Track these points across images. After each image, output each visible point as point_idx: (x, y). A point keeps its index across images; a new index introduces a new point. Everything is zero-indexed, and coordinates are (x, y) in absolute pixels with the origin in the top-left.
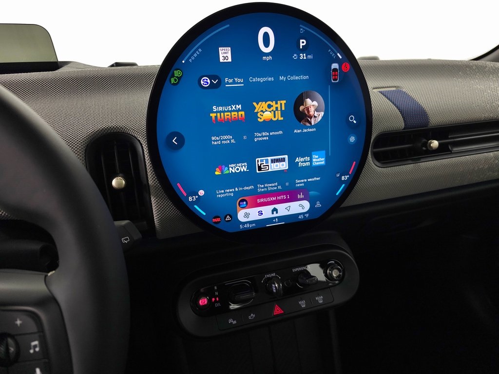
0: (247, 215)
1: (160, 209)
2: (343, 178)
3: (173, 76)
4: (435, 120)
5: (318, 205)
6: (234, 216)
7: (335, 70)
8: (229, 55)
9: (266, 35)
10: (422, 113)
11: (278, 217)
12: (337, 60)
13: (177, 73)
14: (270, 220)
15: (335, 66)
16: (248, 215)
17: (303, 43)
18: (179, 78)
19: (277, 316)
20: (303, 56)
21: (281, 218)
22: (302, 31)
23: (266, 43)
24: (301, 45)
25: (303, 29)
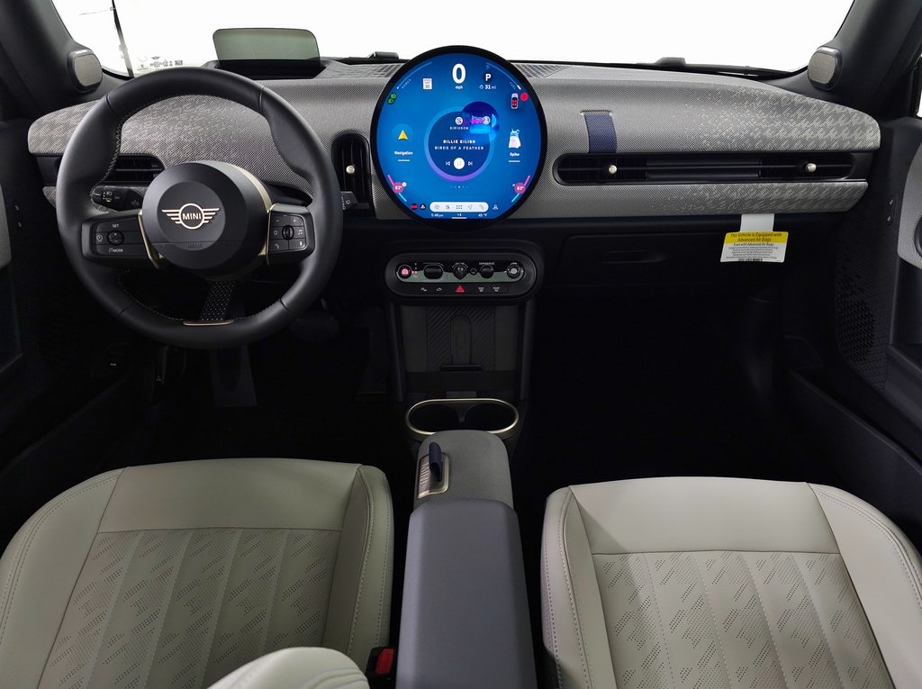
0: (437, 207)
1: (376, 191)
2: (518, 188)
3: (390, 98)
4: (622, 147)
5: (495, 208)
6: (427, 207)
7: (515, 99)
8: (430, 84)
9: (459, 70)
10: (612, 139)
11: (462, 213)
12: (516, 91)
13: (393, 96)
14: (455, 214)
15: (515, 95)
16: (439, 207)
17: (488, 76)
18: (394, 100)
19: (459, 293)
20: (488, 87)
21: (464, 214)
22: (488, 67)
23: (459, 76)
24: (487, 78)
25: (489, 65)
